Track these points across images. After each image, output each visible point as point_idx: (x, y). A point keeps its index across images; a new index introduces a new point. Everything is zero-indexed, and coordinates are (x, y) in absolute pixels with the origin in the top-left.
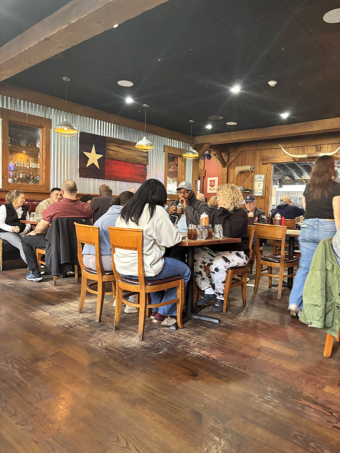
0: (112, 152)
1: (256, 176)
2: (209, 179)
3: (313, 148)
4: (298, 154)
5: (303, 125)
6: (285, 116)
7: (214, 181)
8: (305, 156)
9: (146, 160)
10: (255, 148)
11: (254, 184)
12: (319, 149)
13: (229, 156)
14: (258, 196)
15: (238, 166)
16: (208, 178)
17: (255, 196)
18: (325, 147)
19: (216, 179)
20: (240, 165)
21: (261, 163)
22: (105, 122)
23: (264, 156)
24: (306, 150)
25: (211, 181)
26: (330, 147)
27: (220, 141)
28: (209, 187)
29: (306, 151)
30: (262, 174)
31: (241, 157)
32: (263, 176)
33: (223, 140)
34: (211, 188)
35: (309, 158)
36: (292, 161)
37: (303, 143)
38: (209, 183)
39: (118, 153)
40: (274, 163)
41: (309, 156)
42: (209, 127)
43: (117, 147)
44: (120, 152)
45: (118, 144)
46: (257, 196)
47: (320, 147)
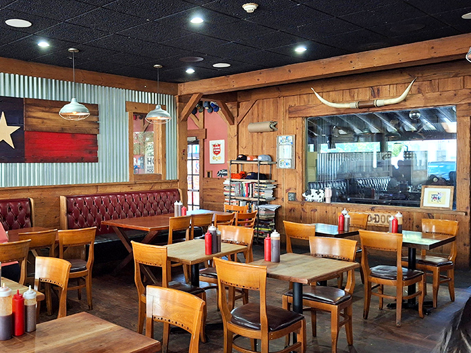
0: (34, 120)
1: (280, 138)
2: (212, 143)
3: (366, 91)
4: (343, 102)
5: (337, 60)
6: (300, 50)
7: (219, 145)
8: (353, 105)
9: (95, 126)
10: (277, 94)
11: (278, 150)
12: (376, 94)
13: (238, 107)
14: (286, 169)
15: (253, 123)
16: (210, 142)
17: (280, 169)
18: (385, 89)
19: (222, 142)
20: (255, 120)
21: (287, 116)
22: (22, 76)
23: (290, 107)
24: (356, 94)
25: (214, 146)
26: (393, 89)
27: (213, 90)
28: (212, 154)
29: (356, 97)
30: (289, 134)
31: (256, 109)
32: (291, 138)
33: (218, 88)
34: (215, 155)
35: (360, 108)
36: (335, 113)
37: (351, 85)
38: (211, 148)
39: (45, 121)
40: (307, 117)
41: (360, 105)
42: (190, 71)
43: (43, 111)
44: (49, 119)
45: (45, 107)
46: (283, 169)
47: (378, 90)
